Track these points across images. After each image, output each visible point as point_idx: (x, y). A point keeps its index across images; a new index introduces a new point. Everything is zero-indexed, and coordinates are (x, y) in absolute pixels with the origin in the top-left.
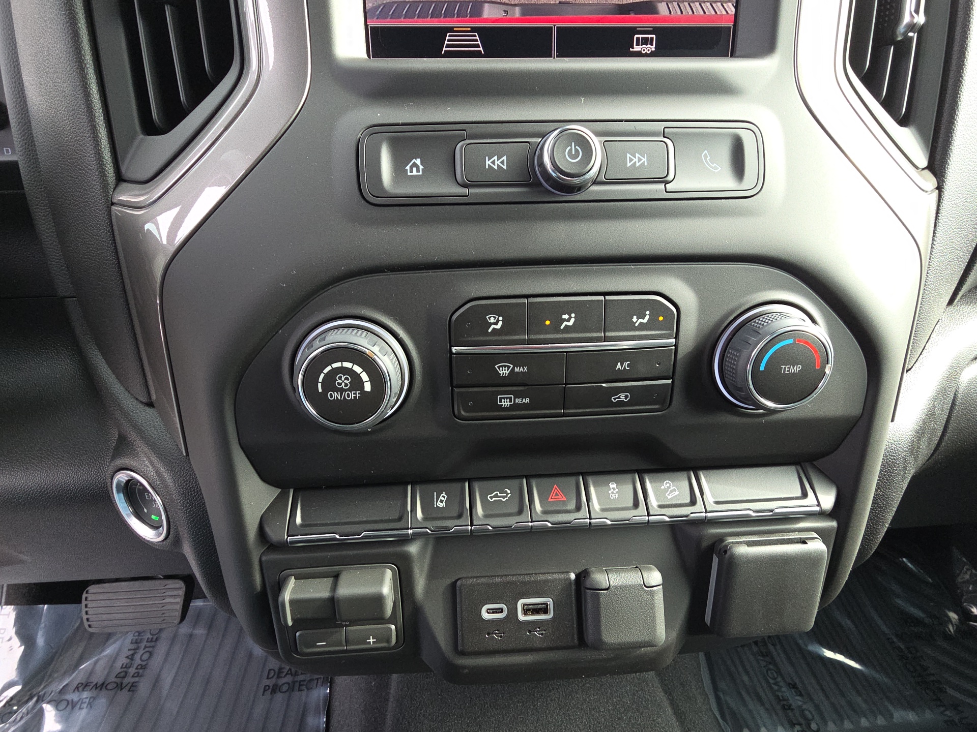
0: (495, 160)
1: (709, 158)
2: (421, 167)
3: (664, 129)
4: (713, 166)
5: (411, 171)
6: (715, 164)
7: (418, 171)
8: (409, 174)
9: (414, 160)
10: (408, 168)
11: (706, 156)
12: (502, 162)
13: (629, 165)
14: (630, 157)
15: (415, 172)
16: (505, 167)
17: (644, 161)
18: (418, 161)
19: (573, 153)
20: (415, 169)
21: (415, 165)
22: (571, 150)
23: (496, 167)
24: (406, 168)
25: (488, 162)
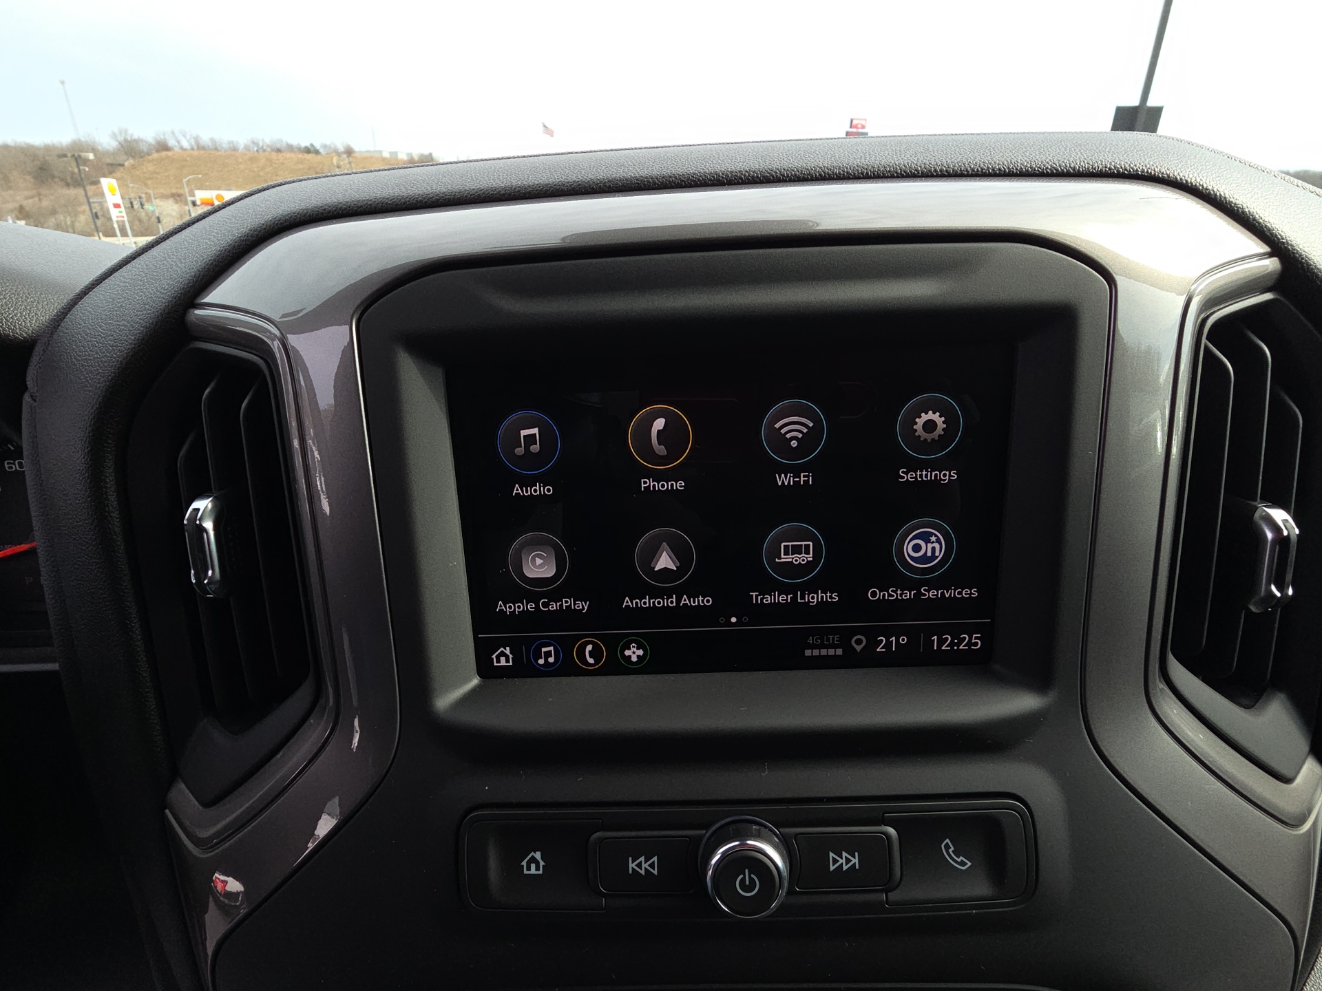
0: (641, 861)
1: (952, 849)
2: (542, 863)
3: (883, 814)
4: (959, 860)
5: (529, 869)
6: (961, 858)
7: (537, 869)
8: (526, 872)
9: (532, 854)
10: (524, 863)
11: (947, 847)
12: (652, 865)
13: (832, 868)
14: (833, 857)
15: (533, 871)
16: (655, 872)
17: (855, 863)
18: (538, 855)
19: (747, 883)
20: (533, 866)
21: (533, 860)
22: (743, 880)
23: (643, 872)
24: (522, 864)
25: (632, 865)
